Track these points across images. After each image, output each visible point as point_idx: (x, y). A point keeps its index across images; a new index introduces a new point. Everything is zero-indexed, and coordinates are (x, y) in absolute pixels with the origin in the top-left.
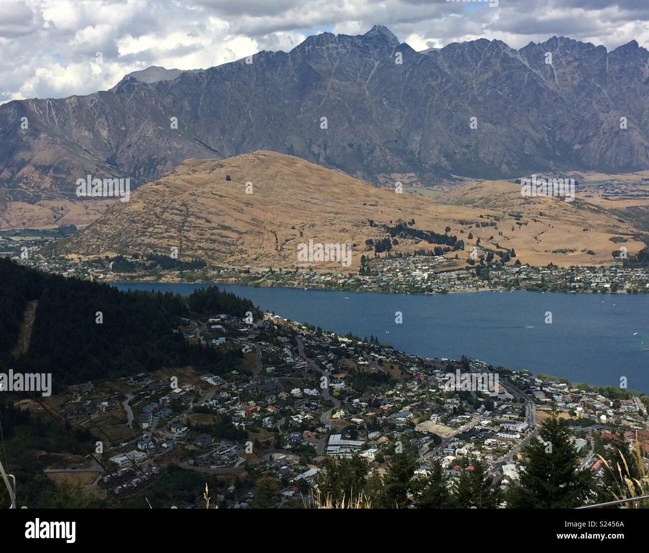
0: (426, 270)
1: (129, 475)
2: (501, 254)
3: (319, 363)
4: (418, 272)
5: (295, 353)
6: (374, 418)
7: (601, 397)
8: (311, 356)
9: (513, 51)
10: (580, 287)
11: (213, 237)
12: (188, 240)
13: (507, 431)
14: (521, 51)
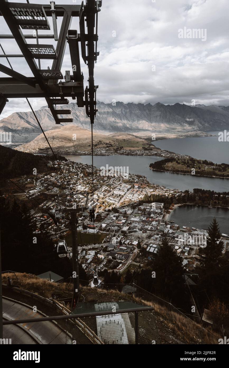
0: (105, 151)
1: (33, 195)
2: (120, 147)
3: (78, 170)
4: (103, 151)
5: (73, 168)
6: (89, 182)
7: (136, 177)
8: (77, 169)
9: (125, 105)
10: (135, 154)
11: (60, 143)
12: (54, 144)
13: (116, 184)
14: (127, 104)
